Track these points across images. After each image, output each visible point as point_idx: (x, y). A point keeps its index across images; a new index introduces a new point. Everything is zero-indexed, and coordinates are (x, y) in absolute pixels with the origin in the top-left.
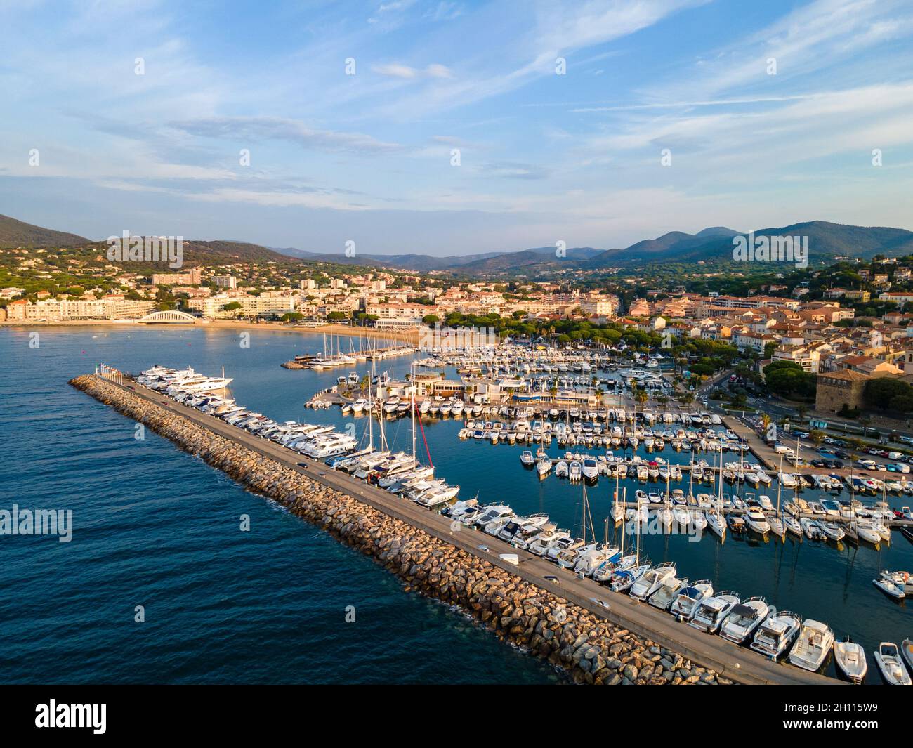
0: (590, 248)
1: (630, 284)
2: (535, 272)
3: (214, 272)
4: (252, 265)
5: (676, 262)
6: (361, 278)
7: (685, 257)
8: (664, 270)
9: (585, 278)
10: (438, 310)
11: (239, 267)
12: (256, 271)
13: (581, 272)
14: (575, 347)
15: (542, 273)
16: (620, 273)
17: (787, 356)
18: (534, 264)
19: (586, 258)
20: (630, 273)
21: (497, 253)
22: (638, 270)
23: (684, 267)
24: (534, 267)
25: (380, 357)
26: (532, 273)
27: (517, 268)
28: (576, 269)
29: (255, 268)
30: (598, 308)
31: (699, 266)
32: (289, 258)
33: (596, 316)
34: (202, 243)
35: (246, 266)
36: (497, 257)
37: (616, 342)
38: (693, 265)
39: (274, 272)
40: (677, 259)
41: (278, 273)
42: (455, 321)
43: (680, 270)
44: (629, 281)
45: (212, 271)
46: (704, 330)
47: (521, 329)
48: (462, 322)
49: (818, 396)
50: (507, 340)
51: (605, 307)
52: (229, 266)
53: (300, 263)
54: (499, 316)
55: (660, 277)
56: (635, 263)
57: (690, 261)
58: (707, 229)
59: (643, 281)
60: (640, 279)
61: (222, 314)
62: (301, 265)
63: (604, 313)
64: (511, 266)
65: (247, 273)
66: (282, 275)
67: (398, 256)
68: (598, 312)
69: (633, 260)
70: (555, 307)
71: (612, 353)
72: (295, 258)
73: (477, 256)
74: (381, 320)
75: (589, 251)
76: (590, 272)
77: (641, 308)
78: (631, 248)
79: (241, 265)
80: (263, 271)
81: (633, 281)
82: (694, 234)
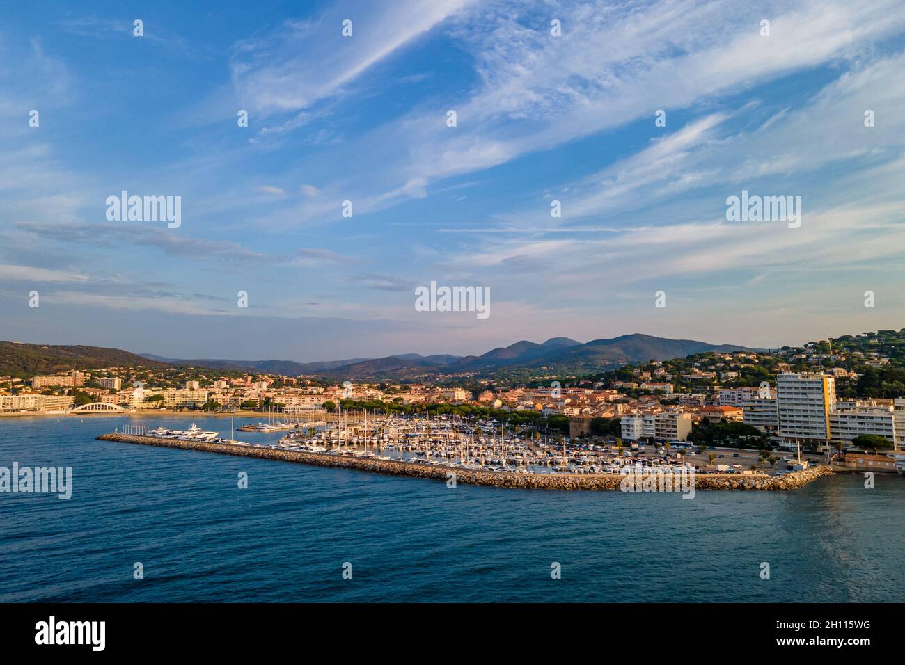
0: (448, 356)
1: (483, 385)
2: (399, 376)
3: (90, 375)
4: (128, 368)
5: (523, 367)
6: (241, 380)
7: (531, 364)
8: (512, 374)
9: (446, 381)
10: (333, 398)
11: (115, 370)
12: (134, 374)
13: (441, 376)
14: (440, 418)
15: (406, 377)
16: (475, 377)
17: (562, 412)
18: (398, 369)
19: (445, 364)
20: (483, 377)
21: (362, 359)
22: (491, 374)
23: (529, 372)
24: (399, 372)
25: (304, 425)
26: (397, 376)
27: (383, 373)
28: (436, 373)
29: (132, 372)
30: (456, 396)
31: (542, 370)
32: (156, 362)
33: (454, 401)
34: (63, 347)
35: (123, 370)
36: (363, 363)
37: (467, 414)
38: (537, 370)
39: (151, 376)
40: (524, 365)
41: (155, 376)
42: (349, 405)
43: (527, 374)
44: (482, 382)
45: (87, 374)
46: (526, 407)
47: (401, 409)
48: (354, 406)
49: (571, 429)
50: (391, 416)
51: (460, 395)
52: (104, 370)
53: (170, 368)
54: (382, 401)
55: (509, 379)
56: (489, 368)
57: (534, 367)
58: (551, 339)
59: (494, 382)
60: (492, 381)
61: (145, 405)
62: (171, 369)
63: (460, 398)
64: (377, 371)
65: (124, 376)
66: (160, 378)
67: (261, 361)
68: (456, 398)
69: (488, 366)
70: (422, 398)
71: (464, 420)
72: (162, 363)
73: (342, 362)
74: (288, 406)
75: (448, 358)
76: (450, 376)
77: (487, 396)
78: (486, 355)
79: (116, 369)
80: (140, 374)
81: (486, 382)
82: (540, 343)
